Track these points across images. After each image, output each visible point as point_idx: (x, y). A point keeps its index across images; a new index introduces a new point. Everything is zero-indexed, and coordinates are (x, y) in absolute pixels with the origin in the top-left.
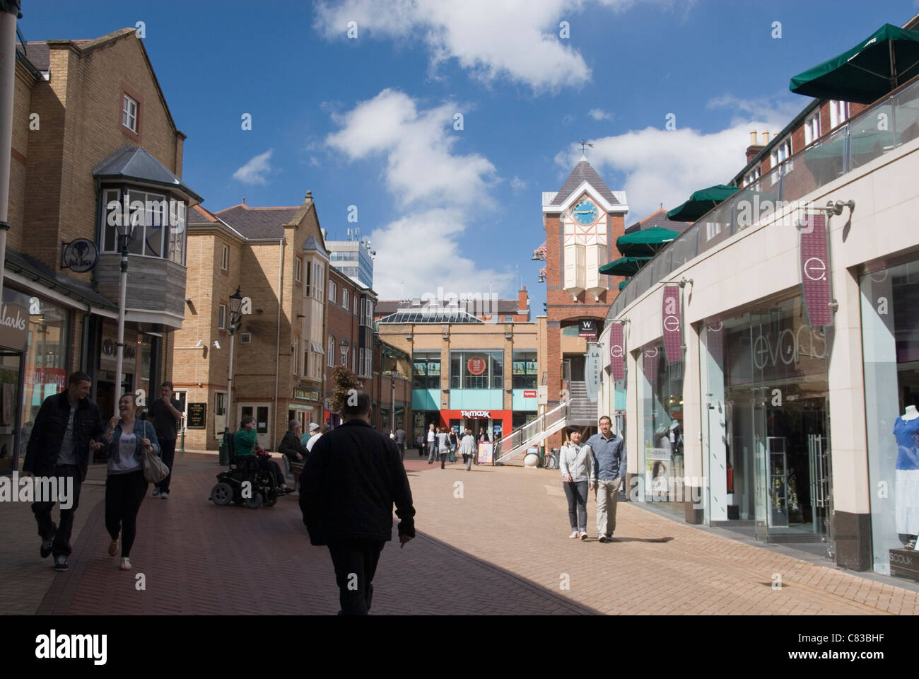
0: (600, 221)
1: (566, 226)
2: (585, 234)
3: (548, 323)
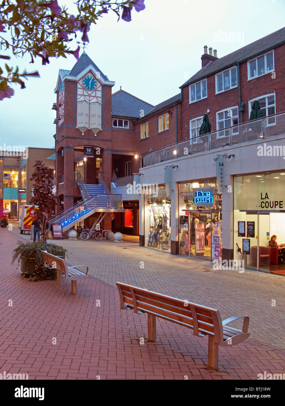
0: (98, 90)
1: (78, 90)
2: (89, 96)
3: (67, 147)
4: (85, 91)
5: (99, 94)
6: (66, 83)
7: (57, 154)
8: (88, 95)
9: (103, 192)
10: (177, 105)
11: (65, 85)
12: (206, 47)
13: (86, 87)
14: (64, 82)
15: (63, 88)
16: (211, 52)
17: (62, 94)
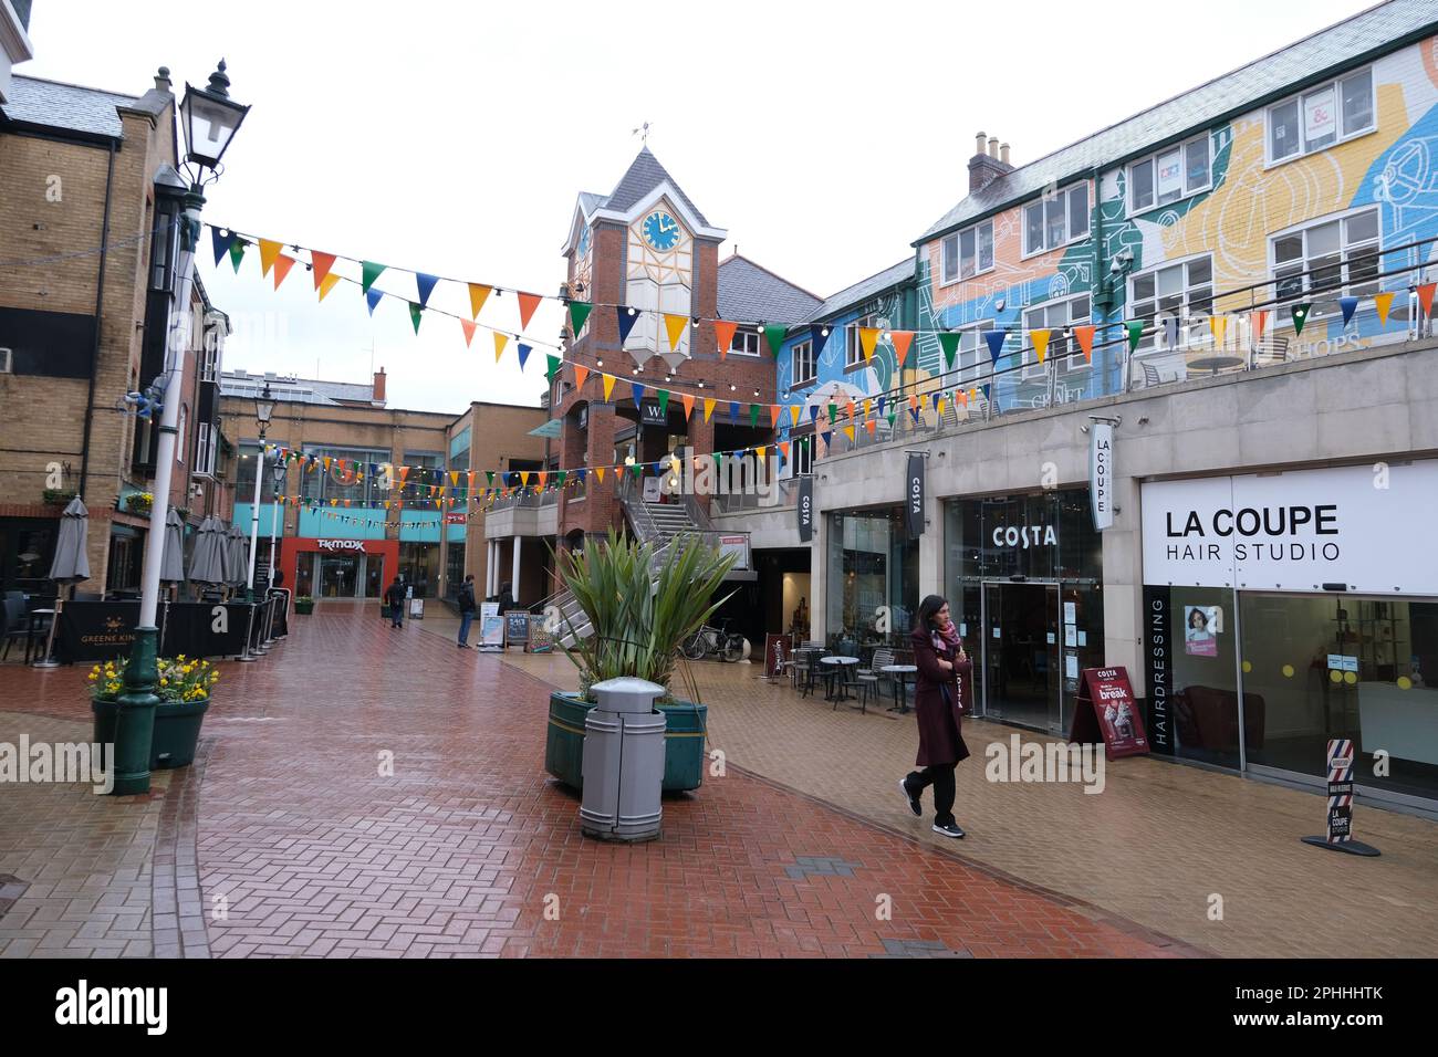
0: (681, 249)
1: (631, 248)
2: (660, 265)
3: (596, 402)
4: (647, 253)
5: (686, 262)
6: (597, 227)
7: (565, 421)
8: (655, 263)
9: (691, 525)
10: (904, 290)
11: (595, 235)
12: (981, 136)
13: (650, 242)
14: (592, 224)
15: (587, 243)
16: (993, 150)
17: (586, 259)
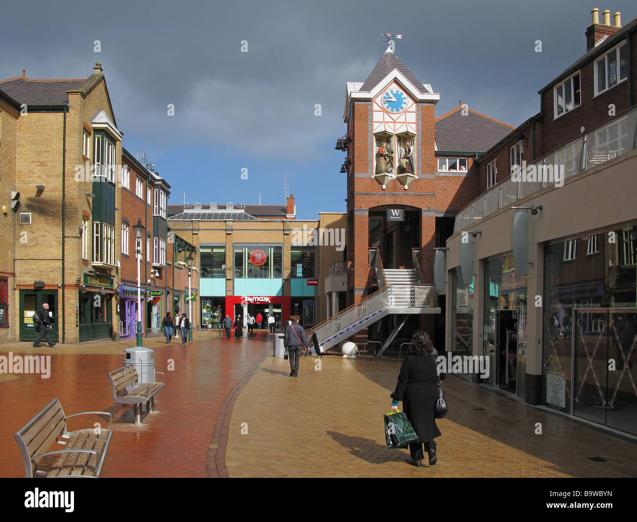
0: (409, 110)
1: (375, 114)
2: (394, 122)
4: (386, 115)
5: (412, 117)
6: (354, 104)
8: (391, 120)
13: (388, 108)
16: (606, 19)
